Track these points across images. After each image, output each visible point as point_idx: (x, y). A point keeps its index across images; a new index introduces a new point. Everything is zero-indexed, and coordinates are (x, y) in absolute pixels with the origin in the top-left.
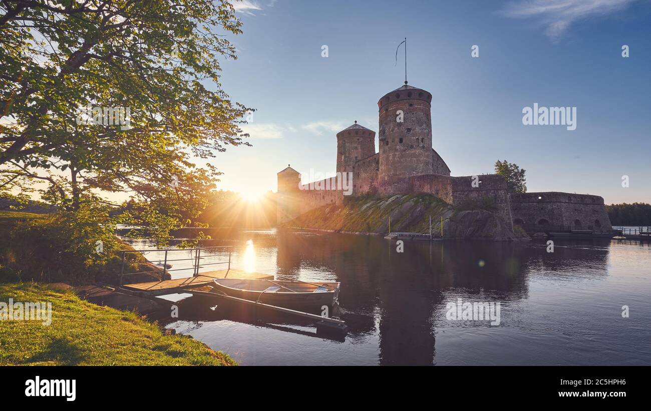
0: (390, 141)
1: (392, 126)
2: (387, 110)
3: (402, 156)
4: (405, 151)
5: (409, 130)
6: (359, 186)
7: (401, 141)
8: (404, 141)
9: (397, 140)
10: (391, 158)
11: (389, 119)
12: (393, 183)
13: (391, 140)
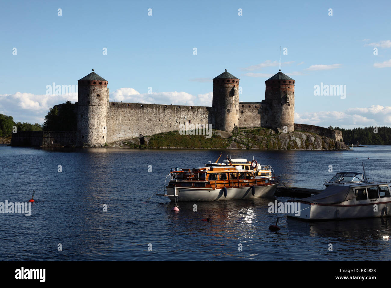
1: (292, 97)
2: (289, 88)
6: (244, 120)
11: (290, 93)
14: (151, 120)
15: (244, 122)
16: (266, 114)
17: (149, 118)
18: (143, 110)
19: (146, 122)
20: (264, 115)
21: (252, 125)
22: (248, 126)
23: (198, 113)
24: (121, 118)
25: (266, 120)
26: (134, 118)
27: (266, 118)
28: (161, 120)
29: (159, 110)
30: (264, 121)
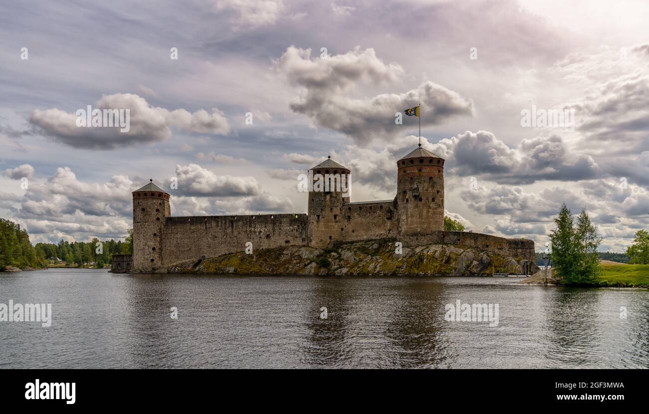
0: (424, 198)
1: (426, 186)
2: (420, 170)
3: (434, 213)
4: (436, 209)
5: (438, 192)
6: (351, 230)
7: (433, 200)
8: (436, 200)
9: (430, 199)
10: (425, 213)
11: (423, 179)
12: (427, 235)
13: (426, 198)
14: (216, 237)
15: (352, 233)
16: (388, 218)
17: (214, 234)
18: (206, 225)
19: (210, 240)
20: (386, 220)
21: (365, 237)
22: (359, 238)
23: (281, 224)
24: (179, 236)
25: (389, 227)
26: (195, 235)
27: (388, 225)
28: (228, 236)
29: (225, 223)
30: (385, 230)
